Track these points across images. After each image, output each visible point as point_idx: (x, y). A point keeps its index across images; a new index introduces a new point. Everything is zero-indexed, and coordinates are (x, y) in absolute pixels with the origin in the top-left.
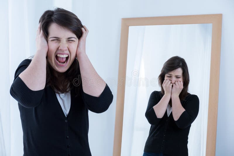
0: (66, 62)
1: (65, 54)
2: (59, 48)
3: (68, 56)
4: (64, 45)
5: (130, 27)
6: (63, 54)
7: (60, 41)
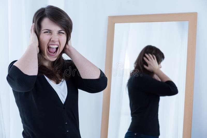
0: (55, 53)
1: (56, 45)
2: (52, 40)
3: (58, 47)
4: (55, 37)
5: (116, 24)
6: (54, 45)
7: (52, 33)
